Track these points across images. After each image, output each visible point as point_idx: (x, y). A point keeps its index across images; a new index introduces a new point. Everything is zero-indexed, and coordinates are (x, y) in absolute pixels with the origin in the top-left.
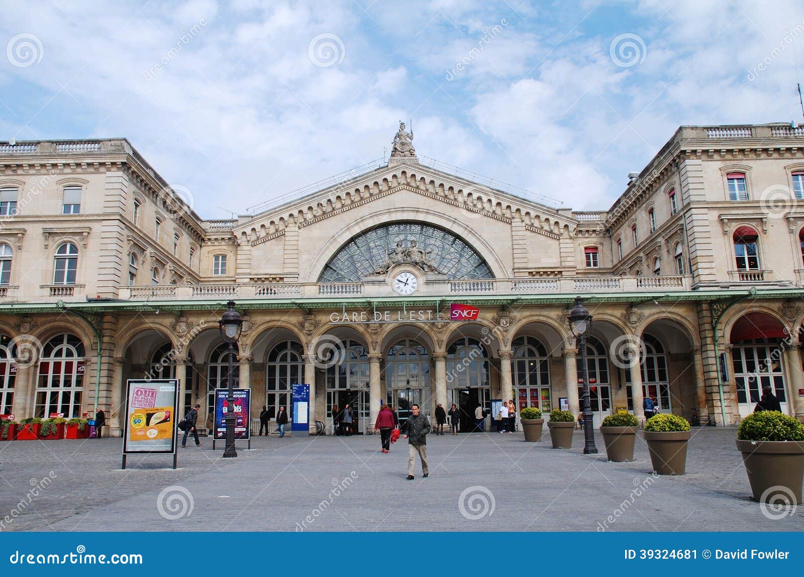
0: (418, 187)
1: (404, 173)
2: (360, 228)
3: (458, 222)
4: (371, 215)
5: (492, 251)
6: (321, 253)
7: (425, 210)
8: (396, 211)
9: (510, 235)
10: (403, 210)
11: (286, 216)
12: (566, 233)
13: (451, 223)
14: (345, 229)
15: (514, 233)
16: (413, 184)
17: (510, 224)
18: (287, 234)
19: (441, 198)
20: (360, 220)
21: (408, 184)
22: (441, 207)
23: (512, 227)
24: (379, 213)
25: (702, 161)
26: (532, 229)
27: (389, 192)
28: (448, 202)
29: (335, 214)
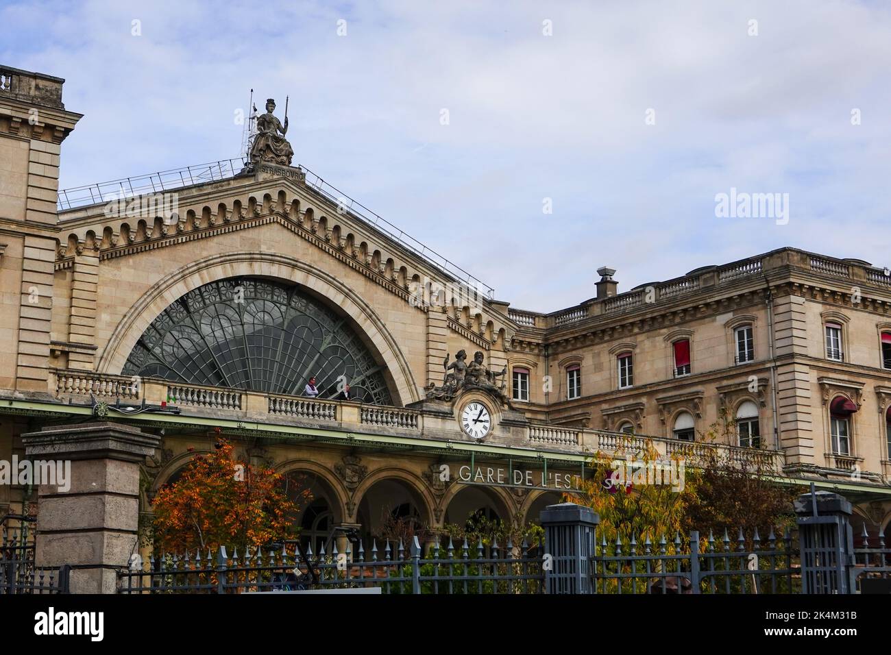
0: (299, 225)
1: (282, 194)
2: (202, 278)
3: (353, 296)
4: (222, 259)
5: (398, 354)
6: (135, 315)
7: (306, 267)
8: (262, 259)
9: (425, 331)
10: (272, 259)
11: (81, 233)
12: (499, 342)
13: (342, 296)
14: (180, 276)
15: (431, 330)
16: (293, 218)
17: (425, 312)
18: (78, 268)
19: (331, 250)
20: (204, 264)
21: (285, 216)
22: (329, 265)
23: (428, 319)
24: (236, 257)
25: (806, 300)
26: (454, 326)
27: (254, 223)
28: (341, 259)
29: (164, 245)
